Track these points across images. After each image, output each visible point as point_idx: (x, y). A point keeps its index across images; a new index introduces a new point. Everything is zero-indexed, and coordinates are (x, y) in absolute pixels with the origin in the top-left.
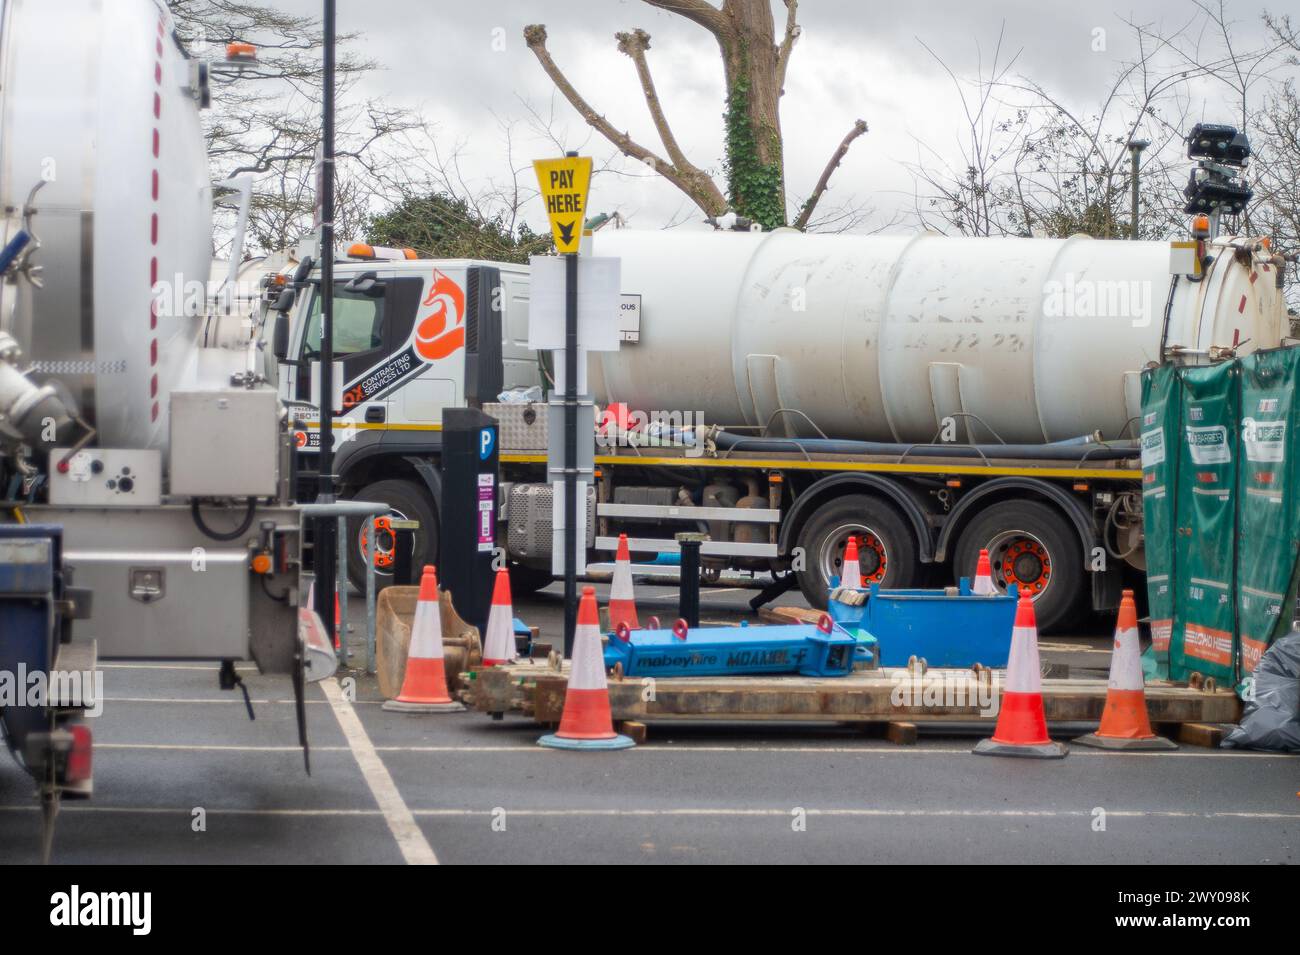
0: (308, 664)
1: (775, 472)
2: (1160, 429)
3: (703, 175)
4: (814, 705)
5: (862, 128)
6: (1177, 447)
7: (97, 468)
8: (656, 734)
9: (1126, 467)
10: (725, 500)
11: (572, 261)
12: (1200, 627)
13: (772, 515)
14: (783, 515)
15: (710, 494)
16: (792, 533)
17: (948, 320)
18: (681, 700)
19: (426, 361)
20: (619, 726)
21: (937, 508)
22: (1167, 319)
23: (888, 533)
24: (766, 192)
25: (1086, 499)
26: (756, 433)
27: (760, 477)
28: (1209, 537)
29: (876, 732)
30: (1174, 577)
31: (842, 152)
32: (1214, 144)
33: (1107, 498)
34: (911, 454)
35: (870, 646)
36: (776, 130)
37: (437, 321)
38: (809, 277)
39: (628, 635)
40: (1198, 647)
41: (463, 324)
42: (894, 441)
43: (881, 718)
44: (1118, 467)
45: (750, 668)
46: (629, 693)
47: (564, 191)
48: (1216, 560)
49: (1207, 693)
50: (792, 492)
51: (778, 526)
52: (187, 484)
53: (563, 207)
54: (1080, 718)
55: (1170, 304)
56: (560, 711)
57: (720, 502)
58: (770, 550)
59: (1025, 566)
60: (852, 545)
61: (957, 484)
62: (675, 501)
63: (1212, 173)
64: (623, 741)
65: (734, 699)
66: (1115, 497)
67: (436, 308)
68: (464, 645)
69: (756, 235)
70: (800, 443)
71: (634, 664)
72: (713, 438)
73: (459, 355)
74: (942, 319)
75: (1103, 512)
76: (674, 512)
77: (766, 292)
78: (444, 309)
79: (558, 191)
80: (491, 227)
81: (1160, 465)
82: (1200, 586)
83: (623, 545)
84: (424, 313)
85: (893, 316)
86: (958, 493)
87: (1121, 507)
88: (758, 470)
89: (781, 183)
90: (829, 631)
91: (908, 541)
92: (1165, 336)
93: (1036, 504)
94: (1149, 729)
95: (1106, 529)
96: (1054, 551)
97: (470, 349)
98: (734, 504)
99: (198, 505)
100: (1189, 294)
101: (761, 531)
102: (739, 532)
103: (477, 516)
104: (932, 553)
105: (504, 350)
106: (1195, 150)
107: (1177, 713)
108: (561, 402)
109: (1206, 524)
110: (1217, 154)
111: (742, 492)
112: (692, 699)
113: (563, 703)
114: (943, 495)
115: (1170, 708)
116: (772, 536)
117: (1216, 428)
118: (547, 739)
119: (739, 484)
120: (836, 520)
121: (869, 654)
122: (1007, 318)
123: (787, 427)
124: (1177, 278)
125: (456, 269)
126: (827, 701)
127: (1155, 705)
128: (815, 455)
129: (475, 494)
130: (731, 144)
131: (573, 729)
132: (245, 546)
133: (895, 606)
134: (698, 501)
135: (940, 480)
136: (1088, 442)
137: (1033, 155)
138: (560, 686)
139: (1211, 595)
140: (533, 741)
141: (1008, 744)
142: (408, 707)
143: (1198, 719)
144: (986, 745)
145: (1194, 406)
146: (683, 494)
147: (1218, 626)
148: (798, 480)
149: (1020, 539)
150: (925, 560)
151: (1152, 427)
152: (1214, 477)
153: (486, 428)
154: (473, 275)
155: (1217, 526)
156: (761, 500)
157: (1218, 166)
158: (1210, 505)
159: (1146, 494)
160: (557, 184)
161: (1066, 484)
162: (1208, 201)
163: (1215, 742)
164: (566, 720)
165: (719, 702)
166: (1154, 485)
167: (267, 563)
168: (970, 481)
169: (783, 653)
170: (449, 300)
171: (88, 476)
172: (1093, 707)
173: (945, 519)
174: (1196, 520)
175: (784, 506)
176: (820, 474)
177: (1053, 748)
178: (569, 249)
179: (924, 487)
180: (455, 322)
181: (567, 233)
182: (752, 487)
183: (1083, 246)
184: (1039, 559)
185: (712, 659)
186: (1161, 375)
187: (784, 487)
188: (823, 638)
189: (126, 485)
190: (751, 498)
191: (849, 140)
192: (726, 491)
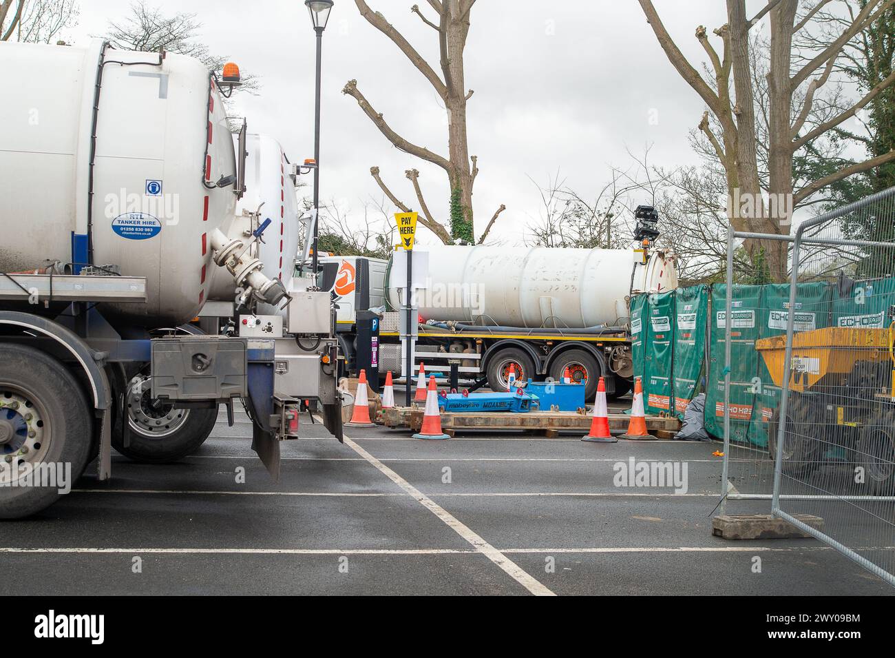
0: (343, 399)
1: (479, 339)
2: (640, 319)
3: (440, 226)
4: (518, 422)
5: (503, 208)
6: (647, 325)
7: (258, 322)
8: (458, 434)
9: (617, 337)
10: (459, 350)
11: (410, 253)
12: (655, 395)
13: (478, 356)
14: (482, 356)
15: (453, 347)
16: (486, 363)
17: (547, 280)
18: (467, 421)
19: (339, 296)
20: (444, 431)
21: (543, 353)
22: (633, 279)
23: (524, 362)
24: (467, 232)
25: (601, 349)
26: (471, 324)
27: (473, 341)
28: (660, 360)
29: (541, 433)
30: (644, 377)
31: (495, 217)
32: (645, 213)
33: (610, 349)
34: (533, 332)
35: (537, 400)
36: (471, 208)
37: (344, 280)
38: (492, 263)
39: (446, 395)
40: (655, 403)
41: (354, 281)
42: (525, 327)
43: (543, 428)
44: (614, 337)
45: (491, 409)
46: (447, 417)
47: (407, 226)
48: (663, 369)
49: (667, 418)
50: (486, 347)
51: (480, 360)
52: (294, 328)
53: (406, 232)
54: (619, 428)
55: (633, 274)
56: (421, 425)
57: (457, 351)
58: (477, 370)
59: (577, 375)
60: (512, 367)
61: (551, 343)
62: (439, 350)
63: (644, 224)
64: (446, 436)
65: (487, 420)
66: (613, 349)
67: (344, 275)
68: (376, 401)
69: (469, 247)
70: (489, 328)
71: (448, 407)
72: (454, 326)
73: (353, 293)
74: (544, 279)
75: (608, 355)
76: (439, 355)
77: (475, 269)
78: (347, 276)
79: (404, 226)
80: (352, 247)
81: (639, 332)
82: (655, 379)
83: (423, 368)
84: (339, 277)
85: (525, 278)
86: (551, 347)
87: (615, 353)
88: (472, 338)
89: (472, 229)
90: (522, 394)
91: (532, 366)
92: (632, 286)
93: (581, 351)
94: (646, 432)
95: (609, 361)
96: (588, 369)
97: (357, 291)
98: (462, 352)
99: (298, 337)
100: (641, 270)
101: (473, 362)
102: (464, 363)
103: (371, 353)
104: (541, 371)
105: (370, 291)
106: (638, 216)
107: (656, 426)
108: (405, 308)
109: (659, 355)
110: (646, 217)
111: (465, 347)
112: (471, 420)
113: (422, 422)
114: (545, 348)
115: (653, 424)
116: (478, 364)
117: (665, 317)
118: (416, 436)
119: (464, 344)
120: (503, 358)
121: (536, 404)
122: (570, 279)
123: (483, 322)
124: (636, 263)
125: (352, 260)
126: (523, 421)
127: (648, 423)
128: (495, 332)
129: (370, 345)
130: (453, 214)
131: (427, 431)
132: (317, 353)
133: (538, 388)
134: (448, 351)
135: (544, 342)
136: (602, 327)
137: (566, 220)
138: (421, 415)
139: (660, 383)
140: (410, 436)
141: (594, 437)
142: (355, 425)
143: (664, 428)
144: (586, 438)
145: (655, 309)
146: (442, 348)
147: (663, 395)
148: (488, 342)
149: (575, 365)
150: (538, 373)
151: (636, 318)
152: (663, 336)
153: (374, 319)
154: (358, 261)
155: (663, 356)
156: (474, 350)
157: (646, 223)
158: (660, 348)
159: (633, 345)
160: (404, 223)
161: (594, 343)
162: (643, 235)
163: (671, 437)
164: (423, 428)
165: (482, 421)
166: (637, 341)
167: (327, 359)
168: (556, 342)
169: (504, 403)
170: (348, 271)
171: (255, 325)
172: (625, 424)
173: (546, 357)
174: (654, 353)
175: (482, 352)
176: (495, 340)
177: (614, 439)
178: (409, 248)
179: (538, 345)
180: (351, 280)
181: (408, 242)
182: (469, 345)
183: (598, 251)
184: (583, 373)
185: (477, 405)
186: (640, 298)
187: (482, 345)
188: (519, 397)
189: (269, 330)
190: (469, 349)
191: (498, 212)
192: (459, 347)
